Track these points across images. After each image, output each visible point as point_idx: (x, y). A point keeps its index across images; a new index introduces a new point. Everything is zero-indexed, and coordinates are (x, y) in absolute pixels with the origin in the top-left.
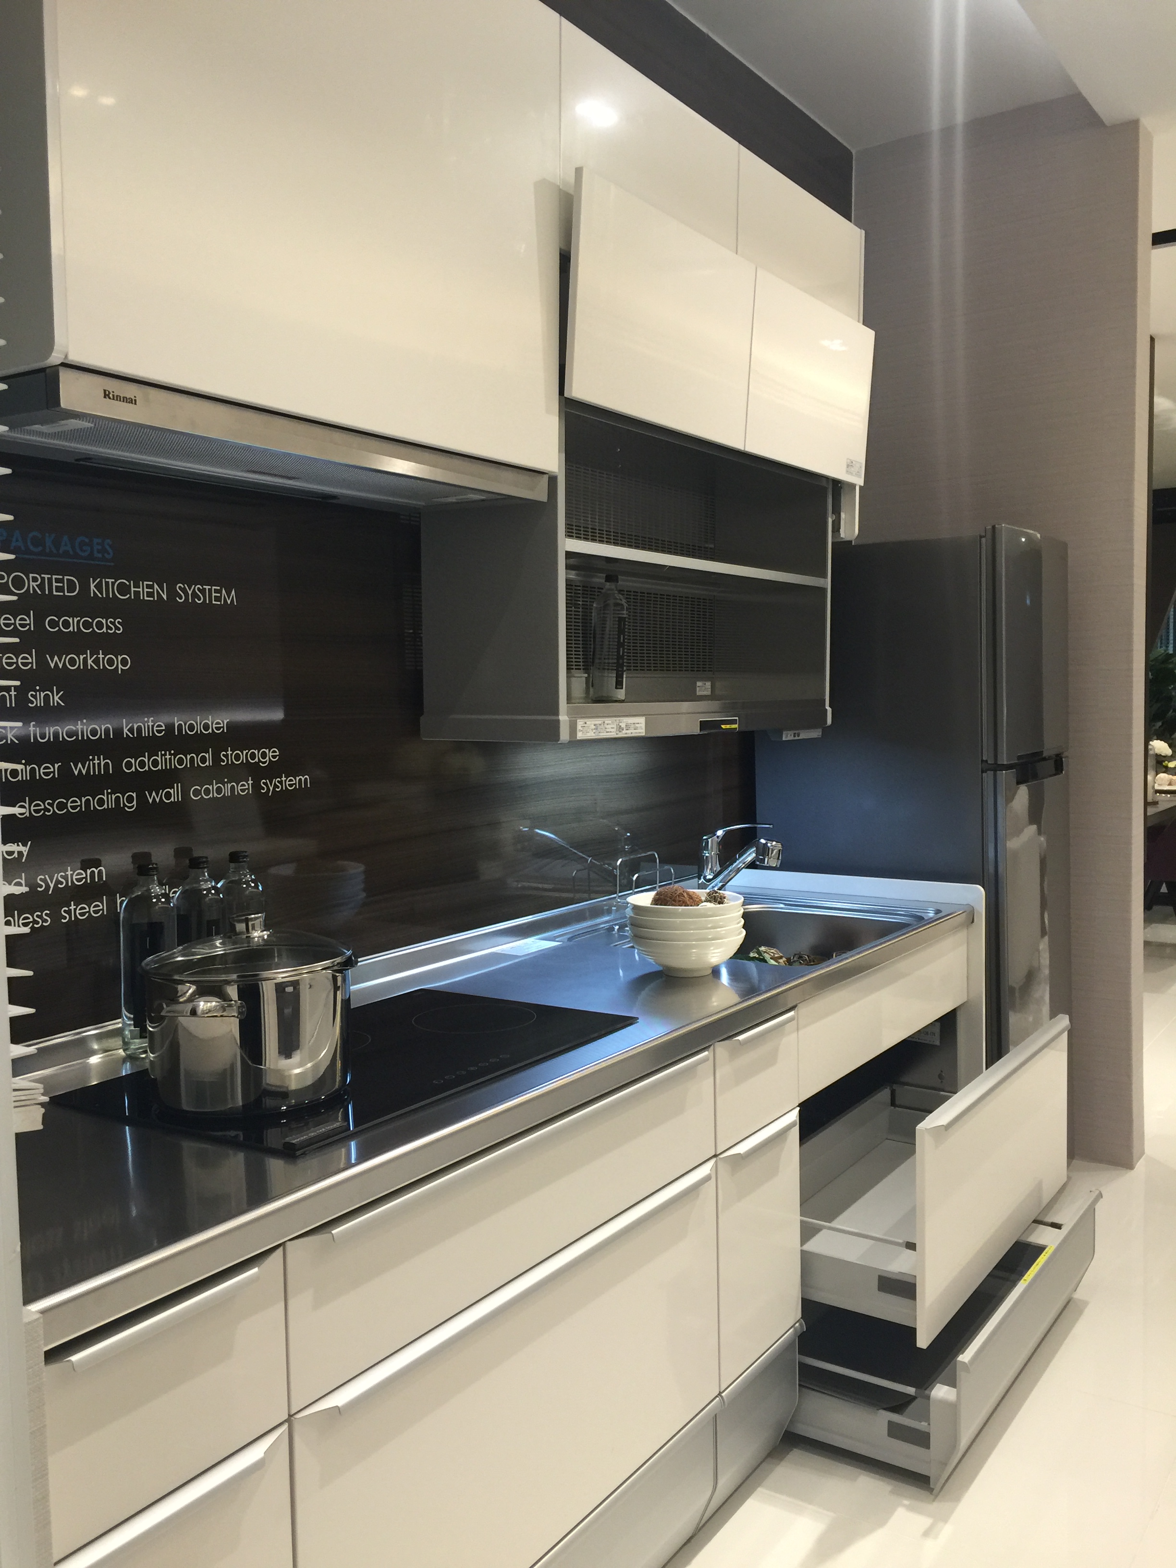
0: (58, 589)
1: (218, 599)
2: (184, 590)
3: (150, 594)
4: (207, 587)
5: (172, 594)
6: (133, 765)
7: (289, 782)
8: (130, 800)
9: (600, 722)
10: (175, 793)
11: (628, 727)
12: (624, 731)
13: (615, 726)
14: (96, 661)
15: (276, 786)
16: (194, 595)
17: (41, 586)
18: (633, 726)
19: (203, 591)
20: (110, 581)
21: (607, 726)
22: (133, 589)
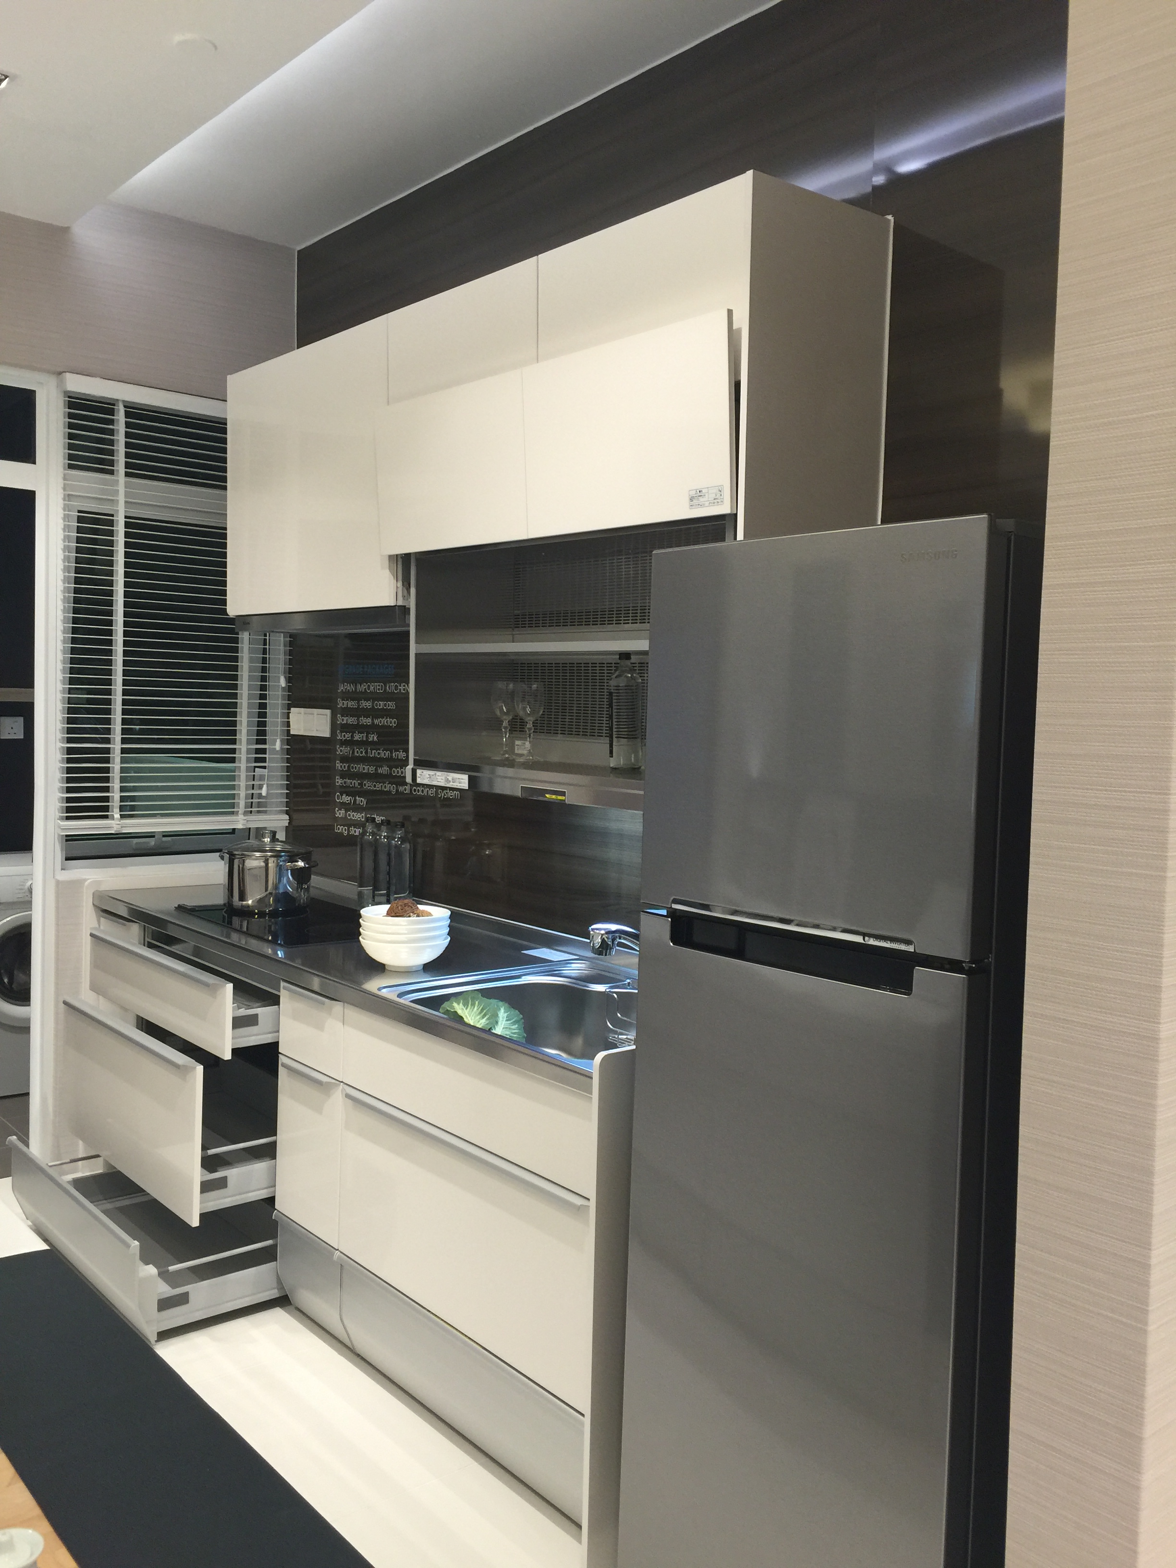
0: (379, 689)
3: (404, 690)
8: (394, 788)
9: (433, 773)
10: (407, 789)
11: (454, 780)
12: (451, 783)
13: (443, 778)
14: (387, 722)
15: (445, 795)
17: (374, 689)
18: (458, 780)
20: (393, 685)
21: (438, 777)
22: (399, 687)
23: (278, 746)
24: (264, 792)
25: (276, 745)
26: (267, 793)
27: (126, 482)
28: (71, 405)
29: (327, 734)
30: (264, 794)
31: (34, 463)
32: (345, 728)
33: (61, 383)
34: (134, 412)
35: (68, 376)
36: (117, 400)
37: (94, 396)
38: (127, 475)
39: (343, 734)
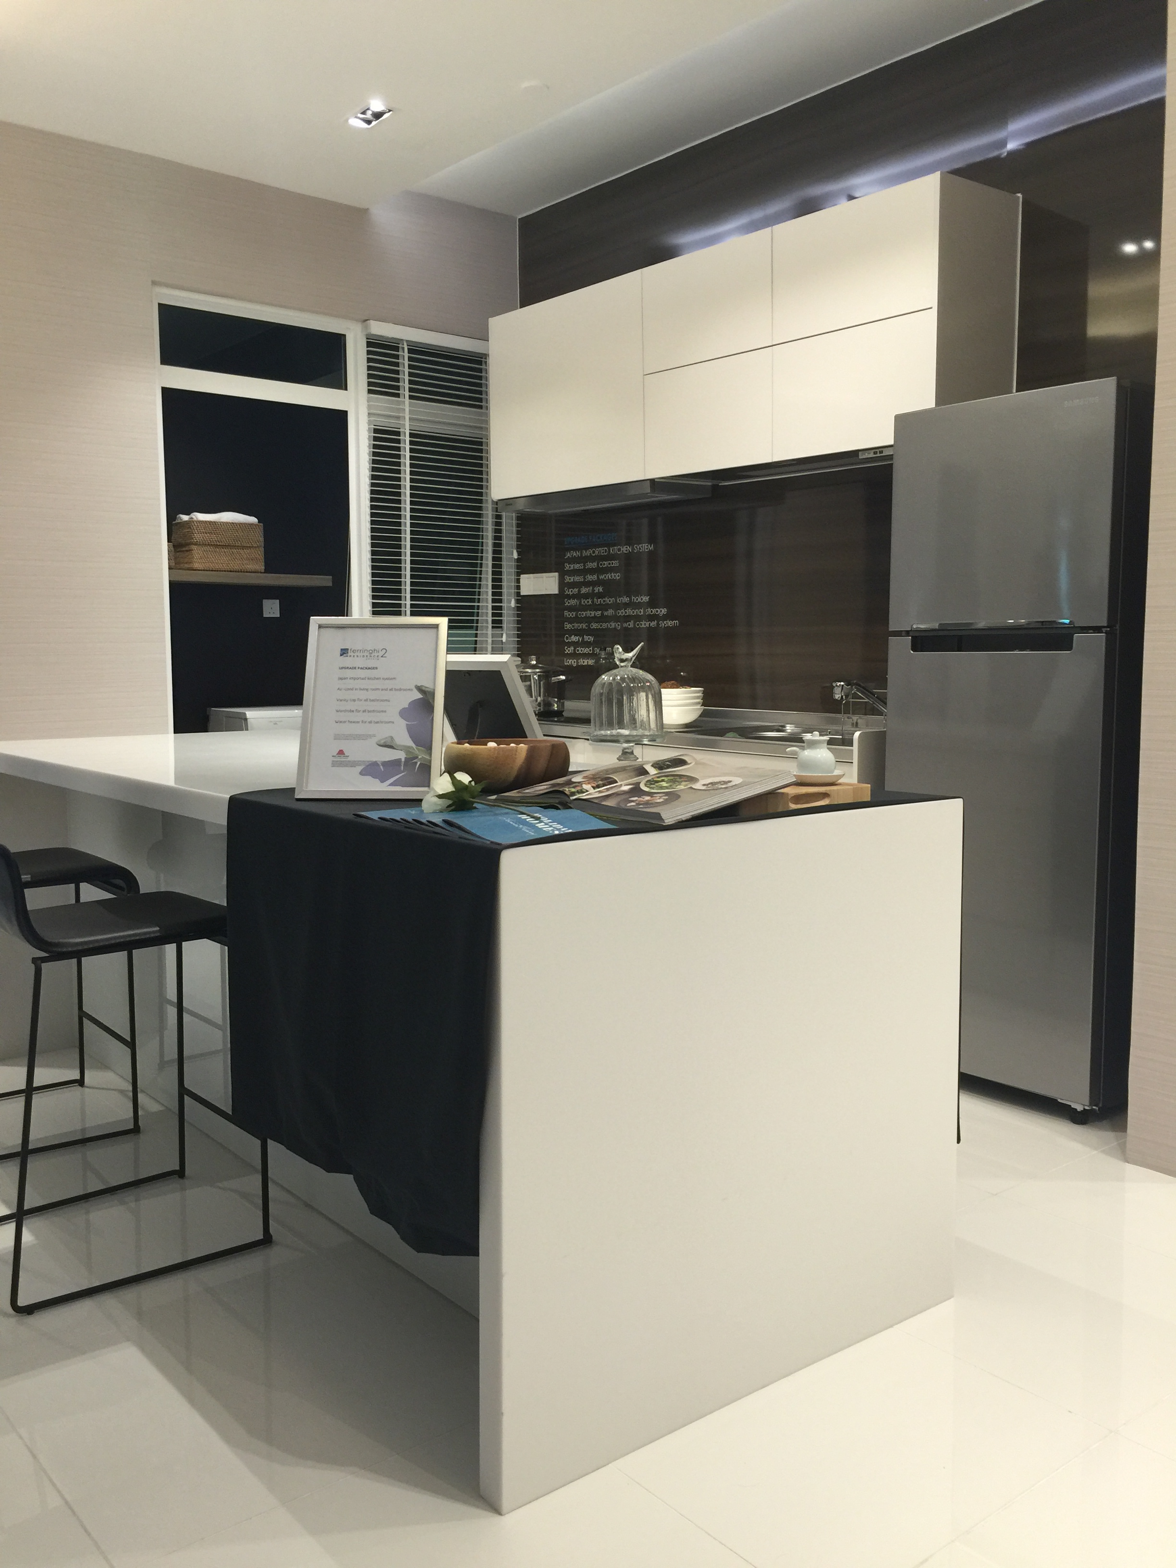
0: (603, 552)
1: (647, 549)
2: (636, 547)
3: (627, 551)
4: (644, 545)
5: (633, 549)
6: (621, 613)
7: (670, 623)
8: (619, 625)
10: (631, 624)
14: (611, 576)
15: (665, 624)
16: (640, 548)
17: (599, 553)
19: (642, 547)
20: (616, 547)
22: (622, 549)
23: (513, 604)
24: (504, 639)
25: (510, 603)
26: (506, 640)
27: (409, 402)
28: (369, 344)
29: (556, 591)
30: (504, 641)
31: (346, 389)
32: (572, 585)
33: (366, 327)
34: (416, 350)
35: (372, 322)
36: (402, 340)
37: (388, 338)
38: (411, 397)
39: (570, 590)
